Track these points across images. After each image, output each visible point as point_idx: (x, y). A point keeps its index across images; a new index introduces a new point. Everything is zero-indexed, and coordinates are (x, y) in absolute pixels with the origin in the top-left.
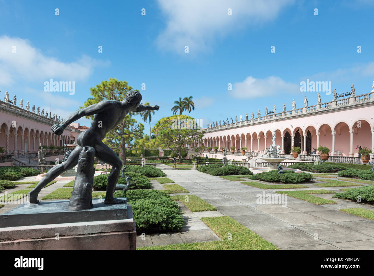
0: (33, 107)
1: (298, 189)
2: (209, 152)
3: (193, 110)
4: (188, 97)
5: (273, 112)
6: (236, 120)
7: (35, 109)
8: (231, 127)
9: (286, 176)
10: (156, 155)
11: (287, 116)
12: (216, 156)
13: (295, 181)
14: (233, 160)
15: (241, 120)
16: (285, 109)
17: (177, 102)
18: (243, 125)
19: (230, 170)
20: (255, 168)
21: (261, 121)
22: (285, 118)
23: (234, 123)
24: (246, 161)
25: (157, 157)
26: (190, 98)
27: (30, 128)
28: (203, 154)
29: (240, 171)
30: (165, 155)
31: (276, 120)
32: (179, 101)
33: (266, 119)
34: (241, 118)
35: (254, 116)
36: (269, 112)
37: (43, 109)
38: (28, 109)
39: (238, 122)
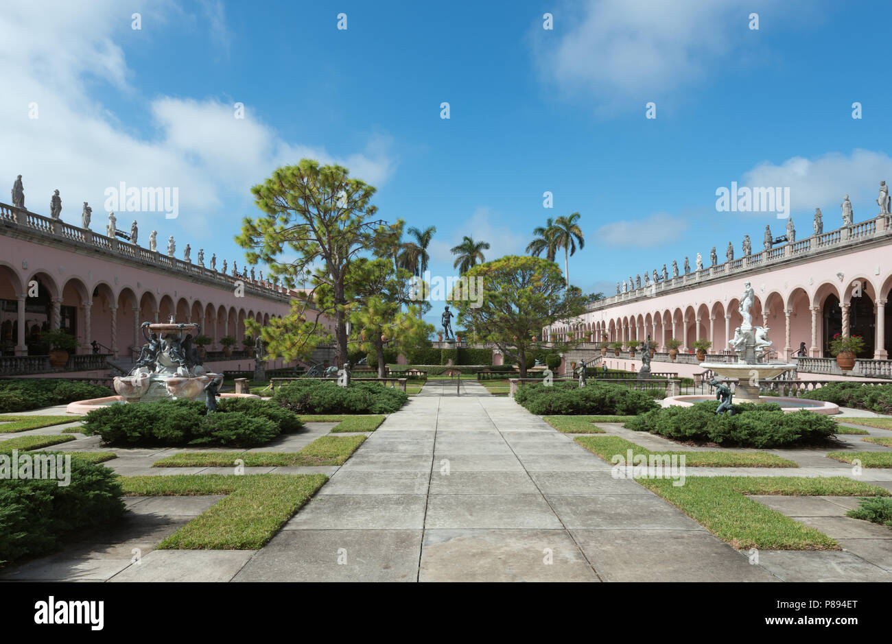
0: (185, 248)
1: (751, 469)
2: (618, 355)
3: (581, 247)
4: (567, 216)
5: (786, 240)
6: (687, 268)
7: (189, 252)
8: (673, 286)
9: (729, 422)
10: (485, 363)
11: (827, 247)
12: (634, 365)
13: (763, 439)
14: (673, 376)
15: (699, 268)
16: (821, 228)
17: (541, 230)
18: (703, 279)
19: (587, 398)
20: (693, 396)
21: (753, 266)
22: (821, 252)
23: (682, 277)
24: (705, 377)
25: (486, 368)
26: (571, 218)
27: (176, 296)
28: (604, 359)
29: (618, 402)
30: (506, 361)
31: (794, 259)
32: (545, 226)
33: (764, 261)
34: (698, 260)
35: (732, 253)
36: (774, 241)
37: (214, 255)
38: (172, 252)
39: (692, 272)
